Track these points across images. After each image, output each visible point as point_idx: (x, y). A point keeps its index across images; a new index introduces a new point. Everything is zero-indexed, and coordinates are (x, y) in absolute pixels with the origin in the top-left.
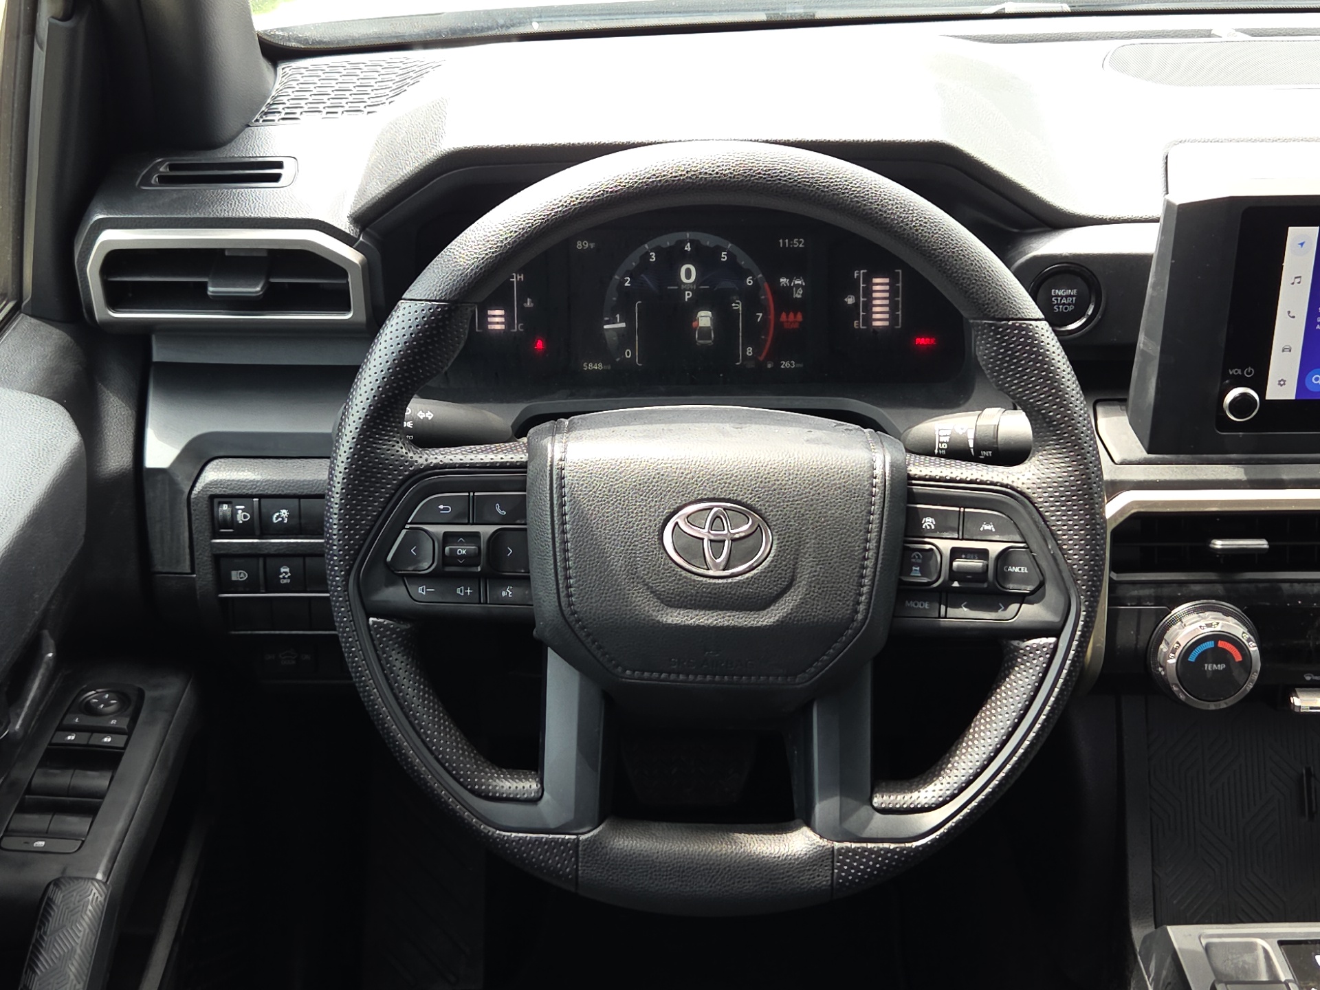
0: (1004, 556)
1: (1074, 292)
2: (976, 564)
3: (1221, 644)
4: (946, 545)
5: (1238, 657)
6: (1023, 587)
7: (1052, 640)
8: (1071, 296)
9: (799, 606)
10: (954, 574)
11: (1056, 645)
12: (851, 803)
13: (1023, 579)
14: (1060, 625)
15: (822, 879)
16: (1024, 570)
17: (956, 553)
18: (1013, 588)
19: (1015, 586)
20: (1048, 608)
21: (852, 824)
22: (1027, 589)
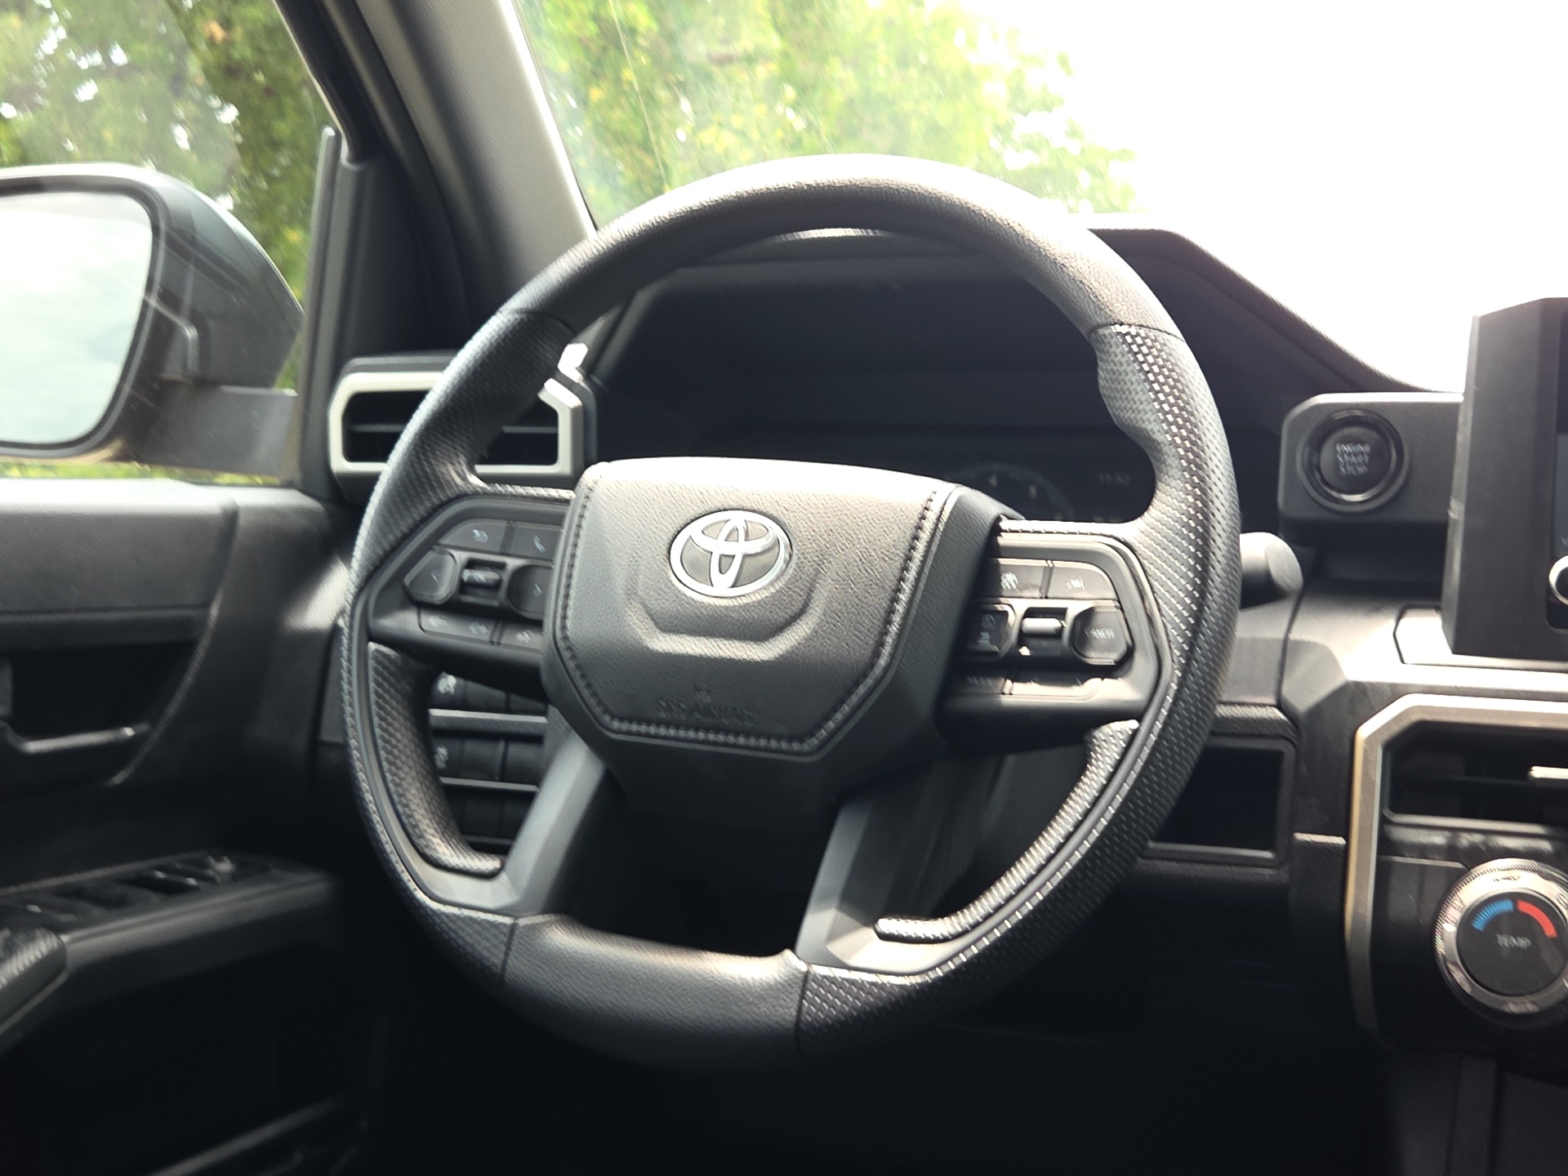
0: (1086, 617)
1: (1366, 449)
2: (1051, 624)
3: (1524, 907)
4: (1021, 606)
5: (1550, 931)
6: (1106, 655)
7: (1133, 724)
8: (1362, 453)
9: (808, 639)
10: (1024, 637)
11: (1135, 732)
12: (847, 920)
13: (1109, 647)
14: (1143, 704)
15: (786, 1012)
16: (1110, 634)
17: (1031, 613)
18: (1095, 658)
19: (1100, 655)
20: (1135, 685)
21: (837, 948)
22: (1109, 659)
